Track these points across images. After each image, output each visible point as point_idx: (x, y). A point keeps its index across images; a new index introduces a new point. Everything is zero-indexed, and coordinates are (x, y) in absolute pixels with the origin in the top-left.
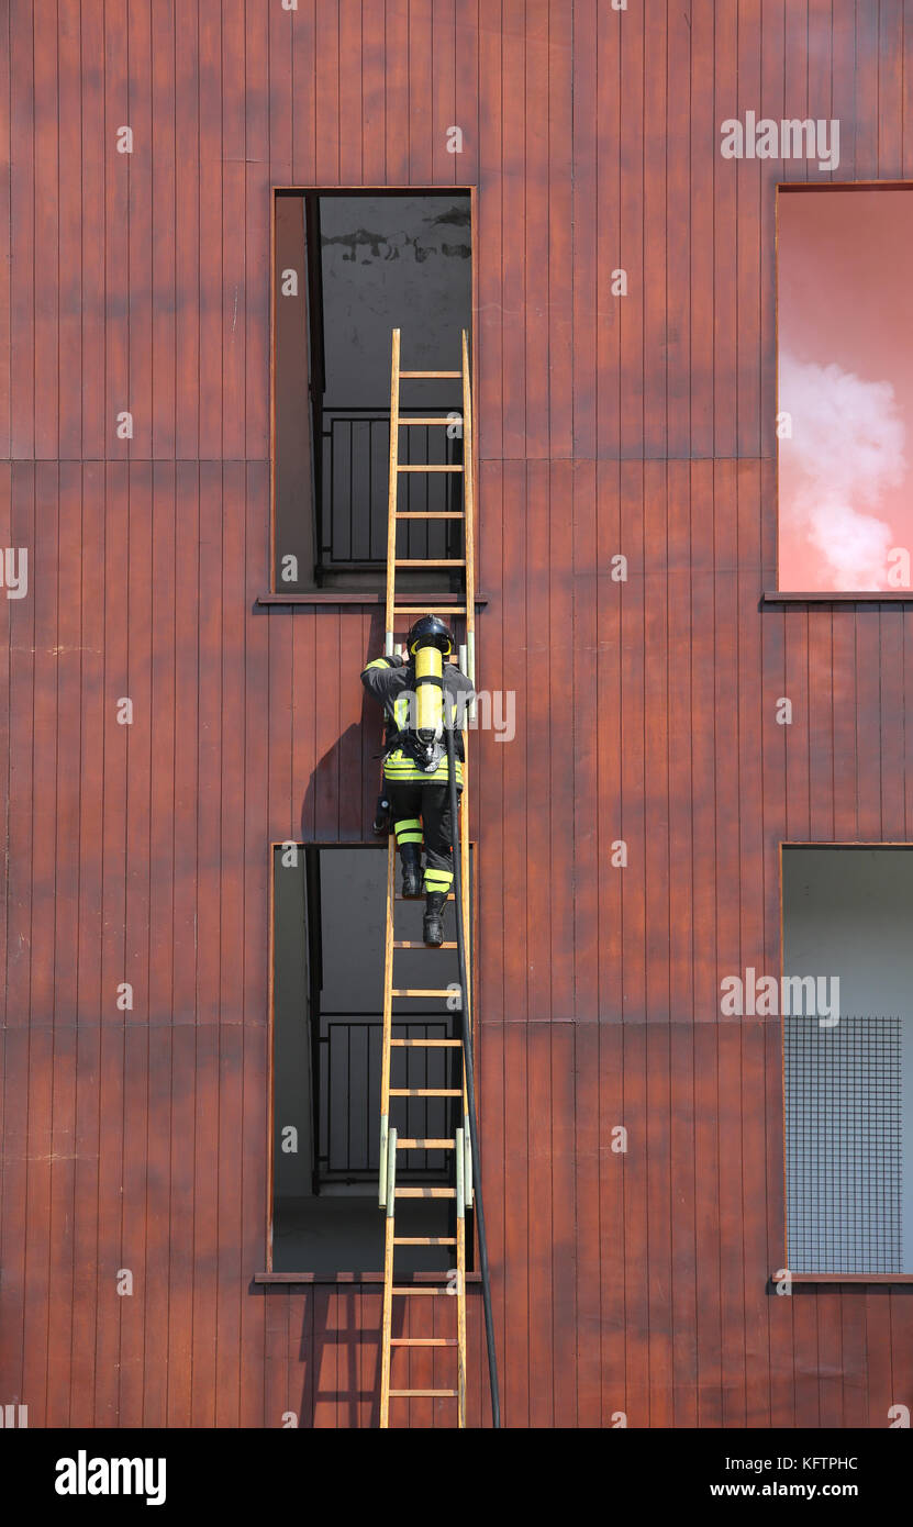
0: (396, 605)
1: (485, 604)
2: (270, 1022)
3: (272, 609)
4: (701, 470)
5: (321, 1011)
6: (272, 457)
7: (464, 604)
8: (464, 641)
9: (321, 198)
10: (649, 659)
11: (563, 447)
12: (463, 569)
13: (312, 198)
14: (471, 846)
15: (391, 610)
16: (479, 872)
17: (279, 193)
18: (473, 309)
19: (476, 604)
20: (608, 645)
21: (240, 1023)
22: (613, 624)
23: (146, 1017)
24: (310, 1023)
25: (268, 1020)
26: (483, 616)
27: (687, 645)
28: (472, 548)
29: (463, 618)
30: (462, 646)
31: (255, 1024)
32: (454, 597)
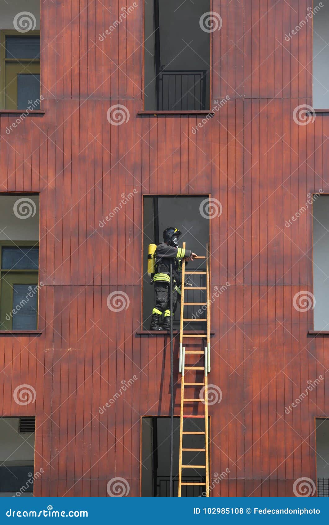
0: (183, 334)
1: (214, 334)
2: (140, 479)
3: (142, 336)
4: (287, 289)
5: (157, 475)
6: (142, 284)
7: (206, 334)
8: (206, 346)
9: (158, 198)
10: (270, 353)
11: (240, 281)
12: (206, 322)
13: (155, 198)
14: (209, 417)
15: (182, 336)
16: (212, 426)
17: (145, 196)
18: (210, 235)
19: (210, 334)
20: (256, 349)
21: (130, 479)
22: (257, 341)
23: (98, 476)
24: (153, 479)
25: (139, 478)
26: (213, 338)
27: (283, 348)
28: (209, 315)
29: (206, 338)
30: (205, 348)
31: (135, 479)
32: (203, 332)
